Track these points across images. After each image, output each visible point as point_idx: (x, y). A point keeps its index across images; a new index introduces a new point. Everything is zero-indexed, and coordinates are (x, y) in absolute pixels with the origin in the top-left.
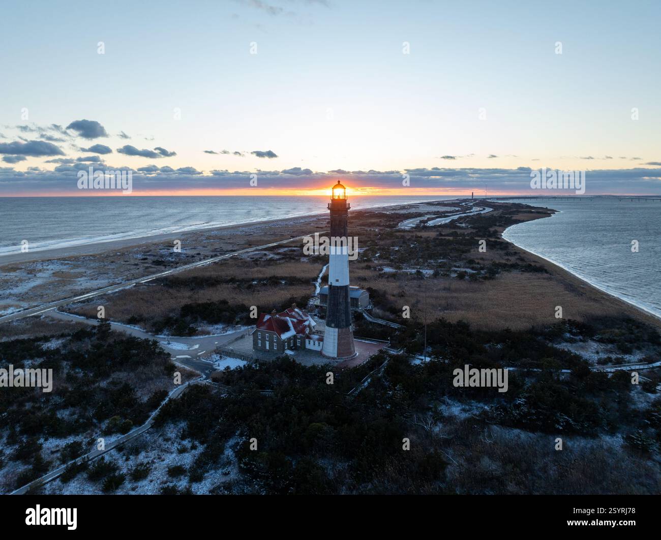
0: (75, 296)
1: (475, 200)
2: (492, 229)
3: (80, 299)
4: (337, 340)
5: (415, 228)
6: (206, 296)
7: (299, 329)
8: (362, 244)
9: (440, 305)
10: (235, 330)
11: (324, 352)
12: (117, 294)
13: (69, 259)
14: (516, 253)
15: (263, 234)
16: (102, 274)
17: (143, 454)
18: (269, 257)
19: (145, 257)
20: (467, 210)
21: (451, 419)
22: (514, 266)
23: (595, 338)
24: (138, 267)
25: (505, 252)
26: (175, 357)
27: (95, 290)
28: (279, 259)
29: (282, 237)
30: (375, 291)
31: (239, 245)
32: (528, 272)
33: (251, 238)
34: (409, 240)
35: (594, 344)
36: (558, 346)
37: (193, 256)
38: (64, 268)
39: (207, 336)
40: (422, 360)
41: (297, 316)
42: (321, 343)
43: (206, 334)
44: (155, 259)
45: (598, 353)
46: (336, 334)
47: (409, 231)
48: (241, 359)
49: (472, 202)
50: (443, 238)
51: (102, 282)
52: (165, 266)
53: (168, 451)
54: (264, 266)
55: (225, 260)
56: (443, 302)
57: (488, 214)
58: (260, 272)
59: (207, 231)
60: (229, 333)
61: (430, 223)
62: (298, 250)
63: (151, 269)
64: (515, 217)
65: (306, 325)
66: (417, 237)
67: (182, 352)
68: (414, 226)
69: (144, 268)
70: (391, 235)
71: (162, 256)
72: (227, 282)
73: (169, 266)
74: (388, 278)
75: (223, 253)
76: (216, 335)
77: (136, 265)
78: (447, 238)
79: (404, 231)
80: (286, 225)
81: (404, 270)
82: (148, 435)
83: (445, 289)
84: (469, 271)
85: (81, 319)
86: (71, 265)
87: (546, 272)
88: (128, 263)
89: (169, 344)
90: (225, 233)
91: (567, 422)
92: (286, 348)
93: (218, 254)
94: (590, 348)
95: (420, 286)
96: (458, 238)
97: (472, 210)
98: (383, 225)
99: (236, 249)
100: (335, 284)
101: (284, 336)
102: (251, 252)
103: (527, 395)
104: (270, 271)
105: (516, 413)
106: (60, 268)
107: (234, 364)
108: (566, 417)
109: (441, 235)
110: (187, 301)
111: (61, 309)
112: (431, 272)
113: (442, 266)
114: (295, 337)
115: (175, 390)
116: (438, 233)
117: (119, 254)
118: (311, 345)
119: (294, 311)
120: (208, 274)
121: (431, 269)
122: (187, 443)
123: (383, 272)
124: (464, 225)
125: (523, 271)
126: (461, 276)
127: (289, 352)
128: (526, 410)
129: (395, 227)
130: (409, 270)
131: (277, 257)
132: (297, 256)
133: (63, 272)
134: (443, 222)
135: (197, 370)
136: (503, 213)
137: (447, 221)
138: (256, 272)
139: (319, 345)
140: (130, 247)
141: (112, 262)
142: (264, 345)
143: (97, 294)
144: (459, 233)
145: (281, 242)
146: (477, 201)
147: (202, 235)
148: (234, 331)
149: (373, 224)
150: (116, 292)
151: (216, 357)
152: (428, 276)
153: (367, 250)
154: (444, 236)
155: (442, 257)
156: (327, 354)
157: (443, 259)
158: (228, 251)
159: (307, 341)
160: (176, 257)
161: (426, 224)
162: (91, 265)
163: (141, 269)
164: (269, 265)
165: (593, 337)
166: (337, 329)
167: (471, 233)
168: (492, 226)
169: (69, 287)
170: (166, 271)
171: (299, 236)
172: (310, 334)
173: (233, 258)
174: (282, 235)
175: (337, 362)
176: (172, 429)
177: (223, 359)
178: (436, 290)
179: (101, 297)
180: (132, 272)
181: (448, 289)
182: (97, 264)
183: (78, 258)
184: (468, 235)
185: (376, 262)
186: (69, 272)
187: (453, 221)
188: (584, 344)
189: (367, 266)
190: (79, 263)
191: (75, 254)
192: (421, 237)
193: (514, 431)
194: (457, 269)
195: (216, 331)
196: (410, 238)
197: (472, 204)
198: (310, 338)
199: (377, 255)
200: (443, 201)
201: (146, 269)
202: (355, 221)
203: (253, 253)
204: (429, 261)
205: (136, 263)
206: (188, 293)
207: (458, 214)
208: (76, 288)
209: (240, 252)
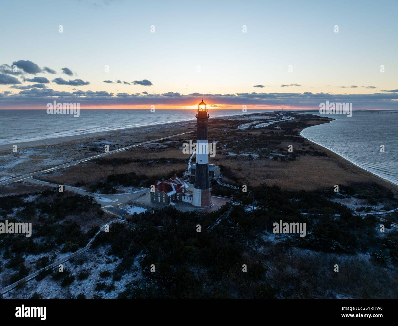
0: (43, 170)
1: (285, 112)
2: (294, 130)
3: (47, 171)
4: (201, 196)
5: (248, 129)
6: (123, 170)
7: (178, 189)
8: (216, 139)
9: (263, 176)
10: (140, 190)
11: (193, 204)
12: (68, 169)
13: (39, 147)
14: (308, 144)
15: (156, 132)
16: (59, 156)
17: (85, 264)
18: (160, 147)
19: (85, 146)
20: (279, 118)
21: (269, 244)
22: (307, 152)
23: (355, 196)
25: (302, 144)
26: (104, 207)
27: (55, 166)
28: (166, 148)
29: (168, 134)
30: (224, 167)
31: (142, 139)
32: (316, 156)
33: (149, 135)
34: (245, 136)
35: (354, 199)
36: (333, 201)
37: (114, 146)
38: (37, 153)
39: (123, 194)
40: (252, 208)
41: (177, 182)
42: (191, 198)
44: (92, 147)
45: (356, 204)
46: (201, 193)
47: (245, 131)
48: (143, 207)
49: (283, 113)
50: (265, 135)
51: (59, 161)
52: (97, 152)
53: (100, 262)
54: (157, 152)
55: (134, 148)
56: (265, 174)
57: (293, 121)
58: (155, 155)
59: (123, 131)
60: (136, 192)
61: (257, 126)
62: (178, 142)
63: (89, 154)
64: (308, 123)
65: (182, 188)
66: (249, 135)
67: (108, 204)
68: (247, 128)
69: (85, 153)
70: (233, 133)
71: (95, 146)
72: (135, 161)
73: (100, 151)
74: (232, 159)
75: (133, 144)
76: (128, 193)
77: (80, 151)
78: (268, 135)
79: (242, 131)
80: (170, 127)
81: (241, 155)
82: (88, 253)
83: (266, 166)
84: (280, 155)
85: (47, 183)
86: (40, 151)
87: (327, 156)
88: (75, 150)
89: (100, 198)
90: (133, 132)
91: (338, 245)
92: (170, 201)
93: (129, 145)
94: (352, 201)
95: (250, 164)
96: (274, 135)
97: (282, 119)
98: (229, 127)
99: (140, 141)
100: (200, 163)
101: (169, 194)
103: (314, 229)
104: (161, 155)
105: (308, 240)
106: (34, 153)
107: (139, 210)
108: (337, 243)
109: (264, 133)
110: (110, 173)
111: (35, 178)
112: (258, 156)
113: (264, 152)
114: (176, 194)
115: (104, 226)
116: (262, 132)
117: (69, 144)
118: (185, 200)
119: (175, 179)
120: (123, 157)
121: (258, 154)
122: (111, 258)
123: (229, 155)
124: (277, 127)
125: (313, 155)
126: (276, 158)
127: (172, 204)
128: (313, 238)
129: (236, 129)
130: (244, 155)
131: (165, 146)
132: (177, 146)
133: (35, 155)
134: (265, 126)
135: (117, 214)
136: (301, 120)
137: (268, 125)
138: (152, 156)
139: (190, 199)
140: (76, 140)
141: (65, 149)
142: (157, 199)
143: (56, 168)
144: (274, 132)
145: (167, 137)
146: (286, 113)
147: (119, 133)
149: (223, 127)
150: (68, 167)
151: (128, 206)
152: (256, 158)
153: (219, 142)
154: (266, 134)
155: (264, 147)
156: (195, 205)
158: (136, 143)
159: (183, 197)
161: (254, 127)
162: (53, 151)
163: (83, 154)
164: (160, 151)
165: (354, 194)
166: (201, 190)
167: (282, 132)
168: (294, 129)
169: (39, 165)
170: (98, 155)
171: (178, 134)
172: (185, 193)
173: (138, 147)
174: (168, 133)
175: (201, 209)
176: (102, 249)
177: (132, 208)
178: (261, 167)
179: (59, 170)
180: (77, 155)
181: (267, 166)
182: (56, 151)
183: (45, 147)
184: (280, 133)
185: (224, 149)
186: (39, 155)
187: (271, 125)
188: (348, 199)
189: (219, 152)
190: (45, 150)
191: (43, 144)
192: (252, 135)
193: (306, 251)
194: (273, 154)
195: (129, 191)
196: (245, 135)
197: (282, 115)
198: (184, 195)
199: (225, 145)
200: (265, 113)
201: (86, 153)
202: (212, 125)
203: (150, 144)
204: (256, 149)
205: (80, 150)
206: (111, 168)
207: (274, 121)
208: (44, 165)
209: (143, 143)
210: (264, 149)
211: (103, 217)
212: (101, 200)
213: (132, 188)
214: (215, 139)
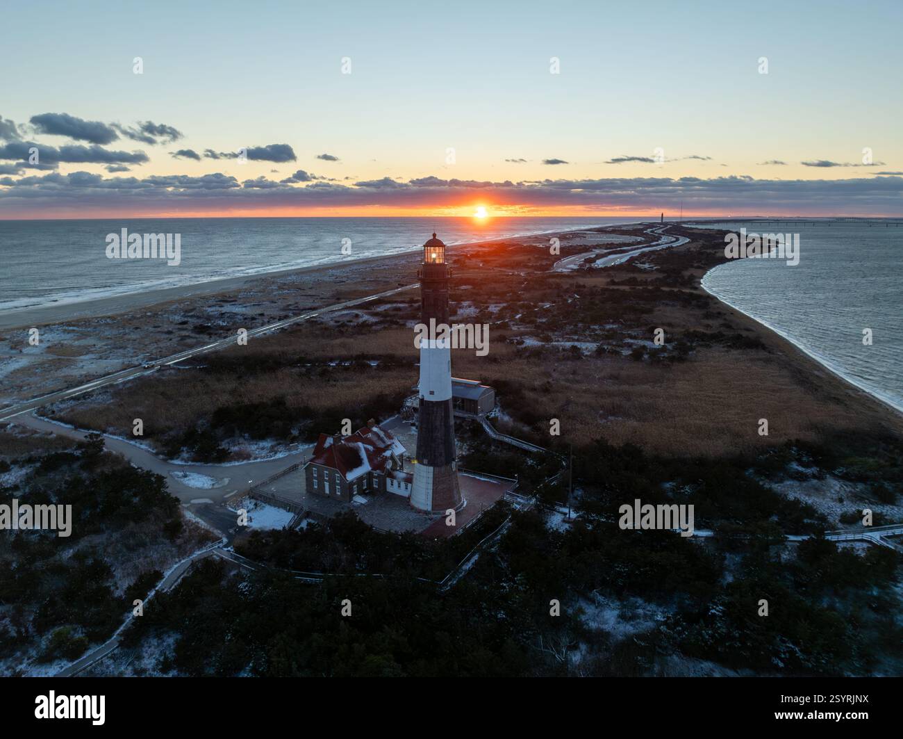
0: (68, 388)
1: (666, 224)
2: (687, 274)
3: (75, 392)
4: (432, 485)
5: (577, 271)
6: (263, 388)
7: (375, 461)
8: (498, 297)
9: (602, 407)
10: (289, 450)
11: (413, 502)
12: (129, 385)
13: (76, 323)
14: (719, 313)
15: (359, 280)
16: (117, 348)
18: (361, 320)
19: (186, 319)
20: (653, 241)
21: (597, 639)
22: (717, 338)
23: (836, 473)
24: (171, 336)
25: (704, 311)
26: (189, 502)
27: (99, 377)
28: (376, 324)
29: (387, 285)
30: (505, 384)
31: (322, 299)
32: (737, 348)
33: (343, 288)
34: (567, 291)
35: (835, 482)
37: (253, 319)
38: (67, 339)
39: (245, 462)
40: (565, 514)
41: (375, 439)
42: (409, 485)
43: (244, 459)
44: (200, 322)
45: (841, 500)
46: (431, 475)
47: (568, 276)
48: (285, 508)
49: (661, 228)
50: (615, 287)
51: (114, 362)
52: (210, 335)
54: (351, 336)
55: (298, 324)
56: (607, 401)
57: (683, 249)
58: (344, 345)
59: (282, 276)
60: (280, 455)
61: (600, 263)
62: (405, 308)
63: (189, 341)
64: (721, 255)
65: (386, 457)
66: (579, 286)
67: (201, 492)
68: (576, 267)
69: (179, 338)
70: (541, 283)
71: (209, 318)
72: (293, 364)
73: (216, 334)
74: (529, 357)
75: (297, 312)
76: (259, 460)
77: (170, 333)
78: (622, 288)
79: (561, 276)
80: (396, 265)
81: (554, 343)
82: (112, 661)
83: (611, 377)
84: (649, 344)
85: (65, 429)
86: (78, 333)
87: (764, 347)
88: (159, 329)
89: (185, 476)
90: (307, 278)
91: (792, 652)
92: (355, 493)
93: (290, 314)
94: (829, 491)
95: (574, 373)
96: (638, 287)
97: (660, 242)
98: (532, 266)
99: (317, 305)
100: (428, 398)
101: (351, 476)
102: (339, 310)
103: (726, 599)
104: (360, 345)
105: (708, 634)
106: (60, 338)
107: (272, 519)
108: (791, 645)
109: (613, 283)
110: (224, 400)
111: (42, 412)
112: (593, 347)
113: (610, 336)
114: (369, 474)
115: (176, 566)
116: (609, 280)
117: (149, 314)
118: (394, 488)
119: (371, 431)
120: (268, 350)
121: (595, 341)
123: (523, 346)
124: (647, 266)
125: (730, 346)
126: (638, 354)
127: (360, 500)
128: (724, 630)
129: (548, 269)
130: (563, 343)
131: (373, 319)
132: (402, 318)
133: (62, 345)
134: (618, 262)
135: (217, 528)
136: (703, 246)
137: (624, 260)
138: (337, 347)
139: (407, 488)
140: (167, 303)
141: (137, 328)
142: (322, 487)
143: (100, 384)
144: (639, 280)
145: (383, 294)
146: (669, 226)
147: (273, 283)
148: (287, 454)
149: (518, 265)
150: (129, 381)
151: (248, 501)
152: (589, 354)
153: (504, 308)
154: (618, 284)
155: (611, 321)
156: (416, 506)
157: (613, 323)
158: (305, 309)
159: (388, 481)
160: (229, 320)
161: (593, 265)
162: (107, 333)
163: (175, 341)
164: (360, 333)
165: (835, 470)
166: (431, 468)
167: (657, 279)
168: (686, 269)
169: (65, 372)
170: (209, 344)
171: (411, 283)
172: (394, 470)
173: (311, 322)
174: (387, 283)
175: (431, 519)
176: (152, 648)
177: (258, 508)
178: (599, 379)
179: (104, 390)
180: (161, 345)
181: (615, 378)
182: (115, 332)
183: (89, 321)
184: (652, 283)
185: (515, 328)
186: (71, 346)
187: (632, 259)
188: (819, 483)
189: (500, 336)
190: (89, 329)
191: (88, 314)
192: (584, 286)
193: (702, 666)
194: (632, 341)
195: (262, 451)
196: (568, 288)
197: (660, 231)
198: (393, 477)
199: (518, 317)
200: (620, 226)
201: (181, 340)
202: (494, 258)
203: (340, 313)
204: (592, 327)
205: (170, 329)
206: (230, 384)
207: (641, 248)
208: (73, 374)
209: (323, 310)
210: (611, 326)
211: (179, 538)
212: (186, 481)
213: (270, 445)
214: (495, 297)
